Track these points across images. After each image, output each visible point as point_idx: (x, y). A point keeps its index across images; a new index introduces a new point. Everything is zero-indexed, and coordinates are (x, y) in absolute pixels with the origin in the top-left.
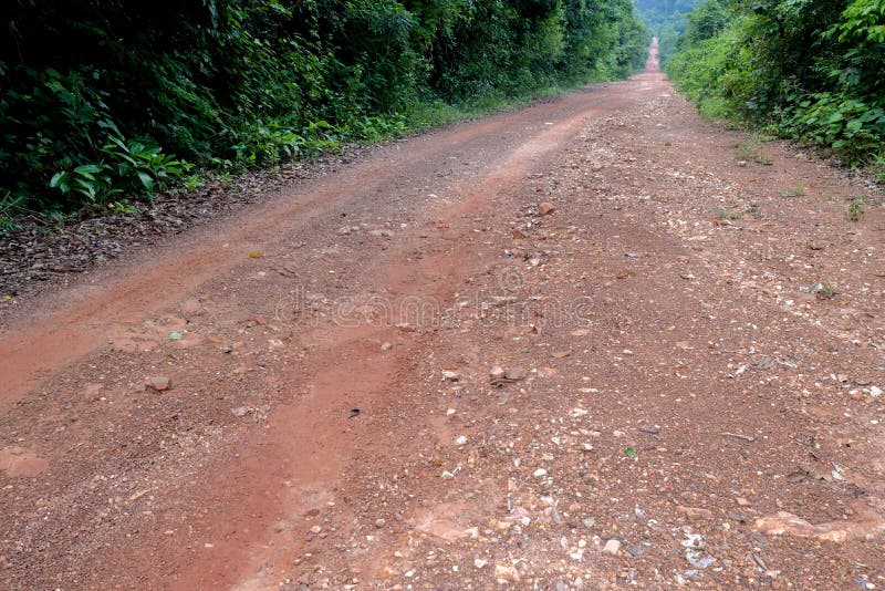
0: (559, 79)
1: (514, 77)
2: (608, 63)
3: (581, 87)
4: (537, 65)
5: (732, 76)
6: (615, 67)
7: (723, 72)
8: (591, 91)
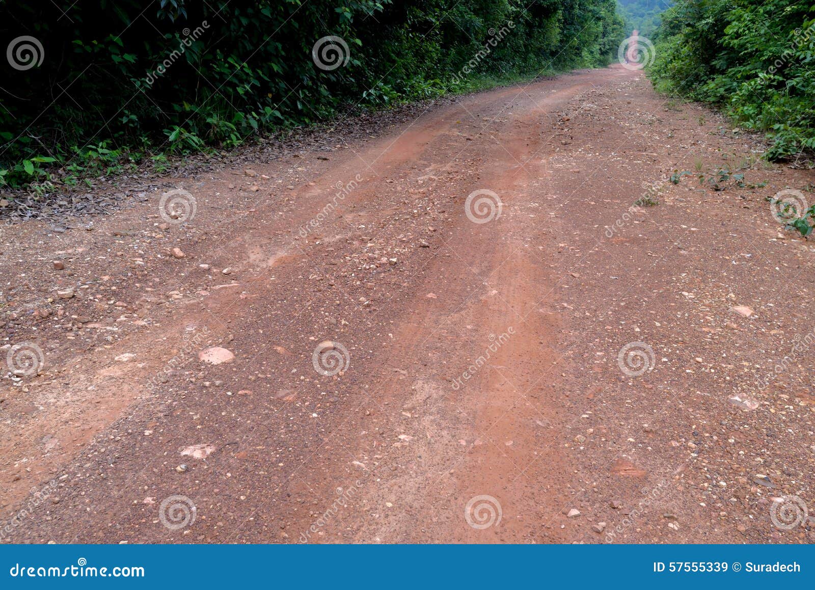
0: (554, 64)
1: (525, 60)
2: (592, 52)
3: (570, 71)
4: (540, 52)
5: (677, 64)
6: (598, 56)
7: (671, 62)
8: (578, 74)
